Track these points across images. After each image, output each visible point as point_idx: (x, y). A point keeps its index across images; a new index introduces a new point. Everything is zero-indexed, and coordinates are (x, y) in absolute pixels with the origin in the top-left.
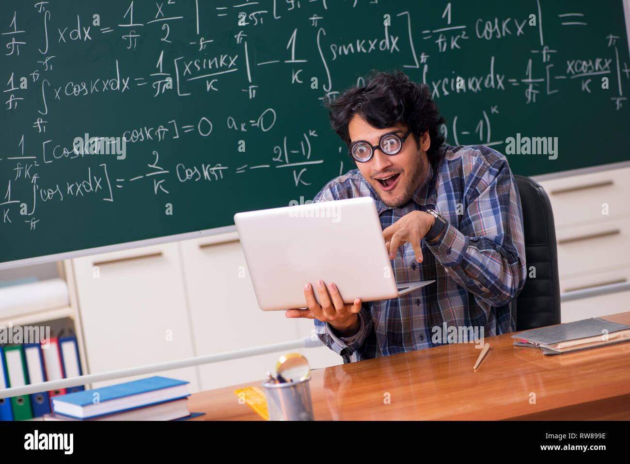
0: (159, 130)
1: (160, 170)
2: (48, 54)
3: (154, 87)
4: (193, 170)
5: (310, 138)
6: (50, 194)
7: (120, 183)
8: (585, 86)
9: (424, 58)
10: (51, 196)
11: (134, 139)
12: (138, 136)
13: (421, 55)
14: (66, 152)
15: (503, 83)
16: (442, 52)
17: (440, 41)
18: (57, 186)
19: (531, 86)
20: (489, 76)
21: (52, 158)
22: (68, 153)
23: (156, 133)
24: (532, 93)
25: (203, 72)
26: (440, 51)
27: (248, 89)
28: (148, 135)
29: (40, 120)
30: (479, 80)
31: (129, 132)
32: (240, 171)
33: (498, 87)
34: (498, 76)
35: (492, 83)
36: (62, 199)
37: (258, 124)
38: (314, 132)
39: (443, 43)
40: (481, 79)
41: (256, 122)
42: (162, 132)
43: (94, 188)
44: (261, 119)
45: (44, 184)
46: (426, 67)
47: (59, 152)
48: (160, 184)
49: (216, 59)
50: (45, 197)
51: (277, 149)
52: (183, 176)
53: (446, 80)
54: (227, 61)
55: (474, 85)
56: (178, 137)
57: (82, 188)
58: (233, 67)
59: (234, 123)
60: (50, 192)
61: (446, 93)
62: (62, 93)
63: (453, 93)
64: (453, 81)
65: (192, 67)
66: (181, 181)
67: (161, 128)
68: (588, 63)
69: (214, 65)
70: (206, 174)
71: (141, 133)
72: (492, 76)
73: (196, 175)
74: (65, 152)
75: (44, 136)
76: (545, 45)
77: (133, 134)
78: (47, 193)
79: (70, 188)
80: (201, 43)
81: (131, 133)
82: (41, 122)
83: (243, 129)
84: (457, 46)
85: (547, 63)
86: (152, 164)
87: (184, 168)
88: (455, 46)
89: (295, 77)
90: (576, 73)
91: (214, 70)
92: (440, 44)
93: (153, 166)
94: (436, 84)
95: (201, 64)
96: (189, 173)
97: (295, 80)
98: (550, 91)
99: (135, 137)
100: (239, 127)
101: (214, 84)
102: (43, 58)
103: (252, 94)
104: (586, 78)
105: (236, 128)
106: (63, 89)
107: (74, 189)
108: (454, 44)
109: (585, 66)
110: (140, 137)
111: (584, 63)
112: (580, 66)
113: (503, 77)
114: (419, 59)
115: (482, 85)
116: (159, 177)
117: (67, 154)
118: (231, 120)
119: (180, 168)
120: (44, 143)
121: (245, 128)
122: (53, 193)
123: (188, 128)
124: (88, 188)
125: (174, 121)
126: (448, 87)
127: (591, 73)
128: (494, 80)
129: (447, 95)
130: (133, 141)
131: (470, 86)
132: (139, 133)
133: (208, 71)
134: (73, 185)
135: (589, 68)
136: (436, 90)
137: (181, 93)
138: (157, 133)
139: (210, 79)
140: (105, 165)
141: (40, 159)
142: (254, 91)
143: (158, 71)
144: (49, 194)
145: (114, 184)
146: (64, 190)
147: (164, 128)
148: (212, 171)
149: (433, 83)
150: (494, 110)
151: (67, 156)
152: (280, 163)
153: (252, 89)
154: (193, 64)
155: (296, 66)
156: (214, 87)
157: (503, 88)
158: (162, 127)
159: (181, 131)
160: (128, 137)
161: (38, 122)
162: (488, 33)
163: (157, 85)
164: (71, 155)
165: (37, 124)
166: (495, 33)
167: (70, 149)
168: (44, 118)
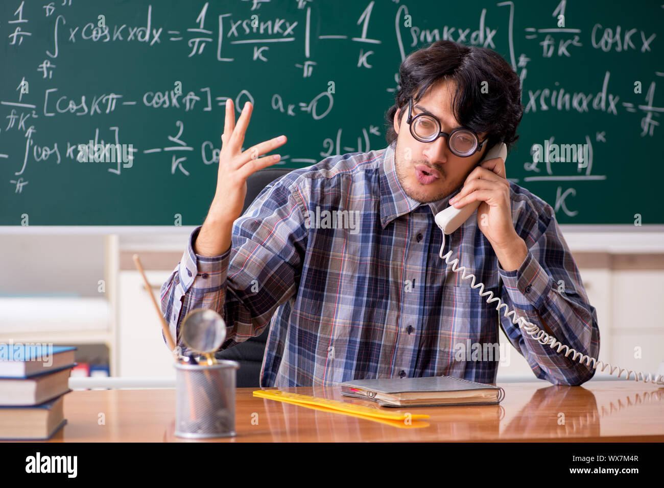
0: (188, 97)
1: (183, 146)
3: (190, 45)
5: (371, 136)
6: (46, 153)
9: (523, 61)
10: (46, 155)
11: (157, 103)
12: (162, 100)
13: (520, 56)
14: (72, 106)
15: (617, 106)
16: (547, 59)
17: (545, 43)
18: (56, 145)
19: (650, 115)
20: (599, 95)
21: (54, 110)
22: (75, 108)
23: (184, 101)
24: (650, 124)
25: (252, 35)
26: (544, 54)
27: (303, 65)
28: (174, 101)
29: (47, 63)
30: (587, 96)
31: (152, 94)
33: (609, 110)
34: (611, 97)
35: (603, 105)
36: (59, 161)
37: (309, 109)
38: (376, 128)
39: (549, 46)
40: (590, 97)
41: (307, 106)
42: (191, 100)
44: (314, 104)
45: (39, 140)
46: (524, 73)
47: (64, 105)
48: (180, 162)
49: (270, 23)
50: (39, 156)
51: (328, 143)
52: (209, 157)
53: (546, 92)
54: (283, 27)
55: (580, 103)
56: (209, 109)
58: (289, 35)
59: (280, 103)
60: (46, 151)
61: (544, 107)
62: (78, 35)
63: (553, 109)
64: (555, 94)
65: (240, 29)
66: (206, 162)
67: (191, 95)
69: (266, 29)
71: (166, 98)
72: (603, 95)
74: (70, 106)
75: (49, 83)
77: (156, 98)
78: (42, 152)
79: (70, 150)
81: (154, 96)
82: (49, 65)
83: (290, 112)
84: (567, 53)
86: (174, 136)
87: (212, 147)
88: (563, 54)
89: (363, 60)
91: (266, 35)
92: (545, 48)
93: (175, 140)
94: (534, 94)
95: (250, 27)
97: (362, 64)
99: (158, 101)
100: (286, 108)
101: (263, 53)
103: (307, 72)
105: (282, 110)
106: (80, 31)
107: (76, 151)
108: (563, 50)
110: (164, 102)
113: (617, 99)
114: (517, 61)
115: (590, 104)
116: (179, 154)
117: (73, 109)
118: (277, 99)
119: (207, 147)
120: (48, 91)
121: (293, 110)
122: (49, 152)
123: (223, 101)
125: (207, 89)
126: (548, 100)
128: (606, 101)
129: (545, 111)
130: (155, 106)
131: (575, 104)
132: (164, 95)
133: (258, 35)
134: (74, 147)
136: (532, 102)
137: (222, 57)
138: (186, 101)
139: (259, 45)
140: (117, 129)
141: (40, 110)
142: (311, 69)
143: (198, 26)
144: (44, 153)
146: (63, 150)
147: (196, 95)
149: (531, 93)
150: (600, 137)
151: (73, 111)
153: (309, 66)
154: (241, 25)
155: (366, 47)
156: (263, 55)
157: (615, 112)
158: (192, 93)
159: (214, 103)
160: (150, 99)
161: (44, 65)
162: (607, 43)
163: (193, 43)
164: (77, 111)
165: (42, 68)
166: (615, 44)
167: (78, 102)
168: (52, 61)
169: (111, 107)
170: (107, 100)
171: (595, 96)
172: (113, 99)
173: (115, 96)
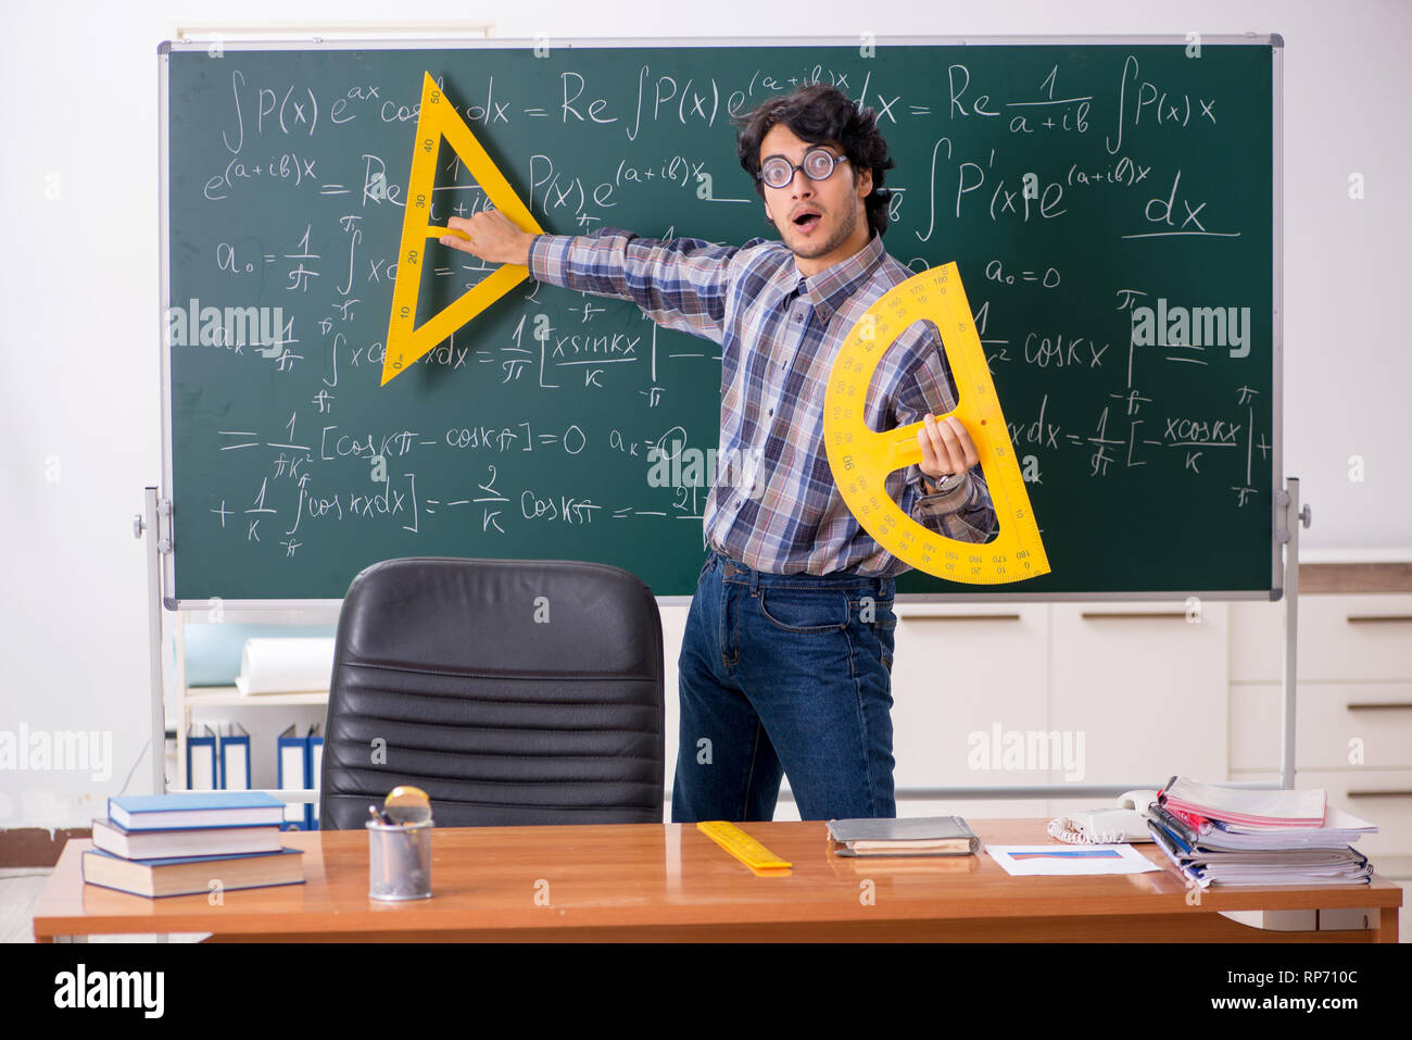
0: (503, 435)
1: (497, 496)
2: (349, 297)
3: (505, 369)
4: (547, 504)
7: (431, 507)
8: (1191, 462)
10: (324, 510)
11: (463, 443)
12: (469, 439)
14: (356, 447)
15: (1056, 438)
18: (337, 498)
19: (1102, 449)
20: (1035, 424)
21: (330, 451)
22: (359, 449)
23: (497, 439)
24: (1102, 461)
25: (583, 355)
27: (649, 391)
28: (485, 439)
29: (324, 394)
30: (1018, 428)
31: (457, 431)
32: (619, 515)
33: (1049, 443)
34: (1050, 427)
35: (1040, 436)
36: (340, 518)
40: (1023, 426)
41: (656, 444)
42: (506, 438)
43: (391, 508)
44: (664, 441)
45: (316, 491)
47: (346, 446)
48: (493, 517)
49: (605, 338)
50: (315, 510)
51: (683, 491)
52: (531, 510)
54: (623, 344)
56: (530, 449)
57: (373, 505)
58: (630, 355)
59: (620, 440)
60: (324, 504)
62: (362, 358)
65: (568, 347)
66: (526, 516)
67: (506, 432)
68: (1201, 426)
69: (601, 347)
70: (566, 512)
71: (475, 435)
72: (1041, 425)
73: (550, 512)
74: (354, 447)
75: (326, 419)
76: (1133, 388)
77: (462, 436)
78: (319, 506)
79: (354, 503)
80: (586, 312)
81: (460, 433)
82: (326, 396)
83: (632, 452)
84: (990, 371)
85: (1133, 417)
86: (485, 484)
87: (533, 498)
90: (1179, 440)
91: (601, 354)
93: (487, 488)
95: (581, 344)
96: (540, 507)
98: (1132, 462)
99: (464, 440)
100: (627, 447)
101: (598, 377)
102: (342, 300)
103: (654, 400)
104: (1194, 449)
105: (623, 449)
106: (365, 351)
107: (362, 505)
109: (1195, 430)
110: (472, 441)
111: (1195, 425)
112: (1186, 429)
113: (1058, 429)
115: (1023, 436)
116: (492, 507)
117: (357, 451)
118: (615, 436)
119: (527, 497)
120: (325, 429)
121: (637, 450)
122: (328, 506)
123: (548, 438)
124: (383, 506)
125: (527, 424)
127: (1202, 442)
128: (1043, 432)
130: (461, 446)
132: (471, 435)
133: (590, 355)
134: (359, 499)
135: (1202, 435)
137: (545, 383)
138: (500, 439)
139: (592, 368)
140: (412, 475)
141: (315, 452)
142: (658, 396)
143: (514, 344)
144: (322, 506)
145: (423, 506)
146: (345, 503)
147: (511, 432)
148: (576, 508)
150: (1037, 478)
151: (356, 454)
152: (685, 514)
153: (656, 392)
154: (570, 340)
156: (597, 380)
157: (1056, 445)
158: (508, 430)
159: (536, 441)
160: (454, 438)
161: (321, 397)
162: (1044, 356)
163: (508, 366)
164: (363, 453)
165: (318, 399)
166: (1055, 358)
167: (364, 443)
168: (331, 391)
169: (406, 447)
170: (401, 439)
171: (1028, 427)
172: (407, 438)
173: (409, 435)
